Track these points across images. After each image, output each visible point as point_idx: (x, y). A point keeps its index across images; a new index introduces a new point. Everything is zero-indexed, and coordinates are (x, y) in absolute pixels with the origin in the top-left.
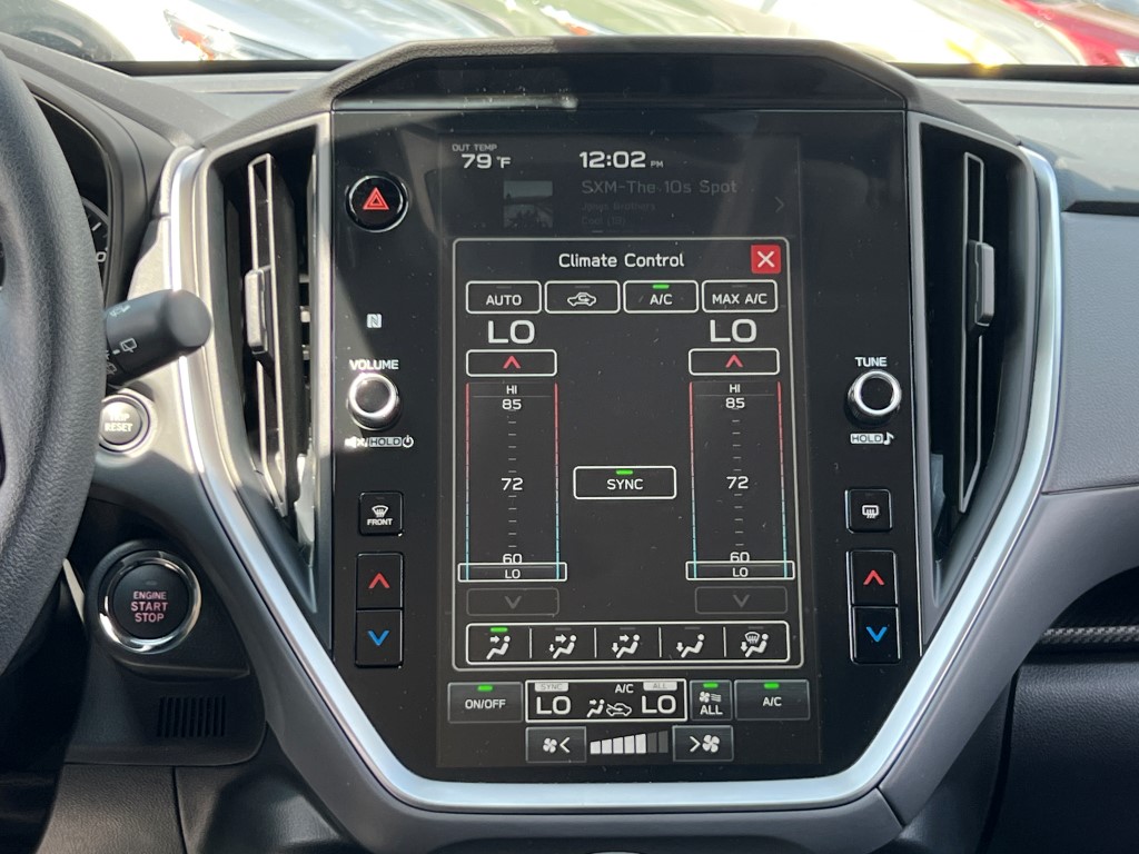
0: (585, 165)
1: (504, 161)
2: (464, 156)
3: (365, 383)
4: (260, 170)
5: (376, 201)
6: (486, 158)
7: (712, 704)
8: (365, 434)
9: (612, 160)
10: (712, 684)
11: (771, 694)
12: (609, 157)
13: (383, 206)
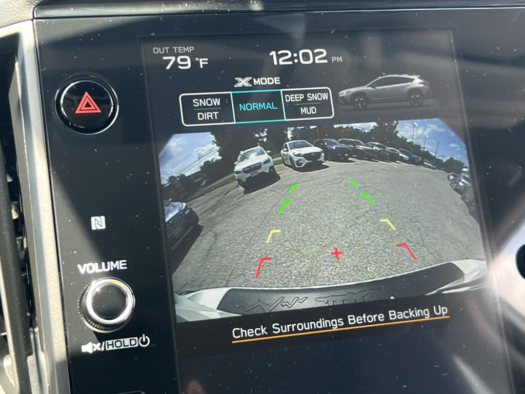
0: (276, 63)
1: (202, 62)
2: (165, 58)
3: (98, 290)
5: (88, 105)
6: (186, 60)
8: (101, 338)
9: (298, 58)
12: (295, 55)
13: (95, 109)
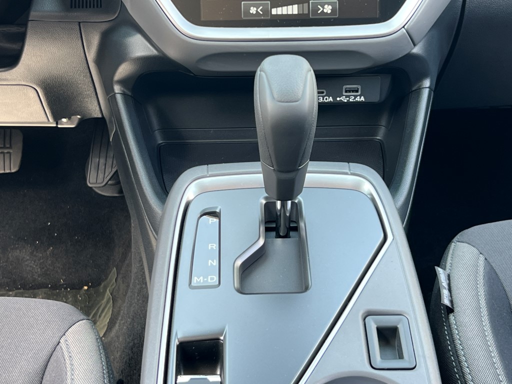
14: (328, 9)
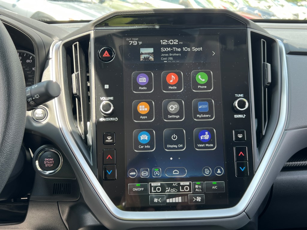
0: (162, 44)
1: (140, 43)
2: (130, 42)
3: (105, 103)
4: (76, 46)
5: (106, 54)
6: (135, 42)
7: (199, 188)
8: (105, 117)
9: (169, 42)
10: (198, 183)
11: (214, 185)
12: (168, 41)
13: (108, 55)
14: (199, 199)
